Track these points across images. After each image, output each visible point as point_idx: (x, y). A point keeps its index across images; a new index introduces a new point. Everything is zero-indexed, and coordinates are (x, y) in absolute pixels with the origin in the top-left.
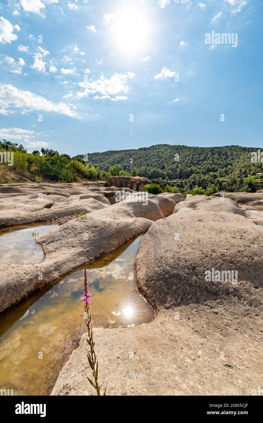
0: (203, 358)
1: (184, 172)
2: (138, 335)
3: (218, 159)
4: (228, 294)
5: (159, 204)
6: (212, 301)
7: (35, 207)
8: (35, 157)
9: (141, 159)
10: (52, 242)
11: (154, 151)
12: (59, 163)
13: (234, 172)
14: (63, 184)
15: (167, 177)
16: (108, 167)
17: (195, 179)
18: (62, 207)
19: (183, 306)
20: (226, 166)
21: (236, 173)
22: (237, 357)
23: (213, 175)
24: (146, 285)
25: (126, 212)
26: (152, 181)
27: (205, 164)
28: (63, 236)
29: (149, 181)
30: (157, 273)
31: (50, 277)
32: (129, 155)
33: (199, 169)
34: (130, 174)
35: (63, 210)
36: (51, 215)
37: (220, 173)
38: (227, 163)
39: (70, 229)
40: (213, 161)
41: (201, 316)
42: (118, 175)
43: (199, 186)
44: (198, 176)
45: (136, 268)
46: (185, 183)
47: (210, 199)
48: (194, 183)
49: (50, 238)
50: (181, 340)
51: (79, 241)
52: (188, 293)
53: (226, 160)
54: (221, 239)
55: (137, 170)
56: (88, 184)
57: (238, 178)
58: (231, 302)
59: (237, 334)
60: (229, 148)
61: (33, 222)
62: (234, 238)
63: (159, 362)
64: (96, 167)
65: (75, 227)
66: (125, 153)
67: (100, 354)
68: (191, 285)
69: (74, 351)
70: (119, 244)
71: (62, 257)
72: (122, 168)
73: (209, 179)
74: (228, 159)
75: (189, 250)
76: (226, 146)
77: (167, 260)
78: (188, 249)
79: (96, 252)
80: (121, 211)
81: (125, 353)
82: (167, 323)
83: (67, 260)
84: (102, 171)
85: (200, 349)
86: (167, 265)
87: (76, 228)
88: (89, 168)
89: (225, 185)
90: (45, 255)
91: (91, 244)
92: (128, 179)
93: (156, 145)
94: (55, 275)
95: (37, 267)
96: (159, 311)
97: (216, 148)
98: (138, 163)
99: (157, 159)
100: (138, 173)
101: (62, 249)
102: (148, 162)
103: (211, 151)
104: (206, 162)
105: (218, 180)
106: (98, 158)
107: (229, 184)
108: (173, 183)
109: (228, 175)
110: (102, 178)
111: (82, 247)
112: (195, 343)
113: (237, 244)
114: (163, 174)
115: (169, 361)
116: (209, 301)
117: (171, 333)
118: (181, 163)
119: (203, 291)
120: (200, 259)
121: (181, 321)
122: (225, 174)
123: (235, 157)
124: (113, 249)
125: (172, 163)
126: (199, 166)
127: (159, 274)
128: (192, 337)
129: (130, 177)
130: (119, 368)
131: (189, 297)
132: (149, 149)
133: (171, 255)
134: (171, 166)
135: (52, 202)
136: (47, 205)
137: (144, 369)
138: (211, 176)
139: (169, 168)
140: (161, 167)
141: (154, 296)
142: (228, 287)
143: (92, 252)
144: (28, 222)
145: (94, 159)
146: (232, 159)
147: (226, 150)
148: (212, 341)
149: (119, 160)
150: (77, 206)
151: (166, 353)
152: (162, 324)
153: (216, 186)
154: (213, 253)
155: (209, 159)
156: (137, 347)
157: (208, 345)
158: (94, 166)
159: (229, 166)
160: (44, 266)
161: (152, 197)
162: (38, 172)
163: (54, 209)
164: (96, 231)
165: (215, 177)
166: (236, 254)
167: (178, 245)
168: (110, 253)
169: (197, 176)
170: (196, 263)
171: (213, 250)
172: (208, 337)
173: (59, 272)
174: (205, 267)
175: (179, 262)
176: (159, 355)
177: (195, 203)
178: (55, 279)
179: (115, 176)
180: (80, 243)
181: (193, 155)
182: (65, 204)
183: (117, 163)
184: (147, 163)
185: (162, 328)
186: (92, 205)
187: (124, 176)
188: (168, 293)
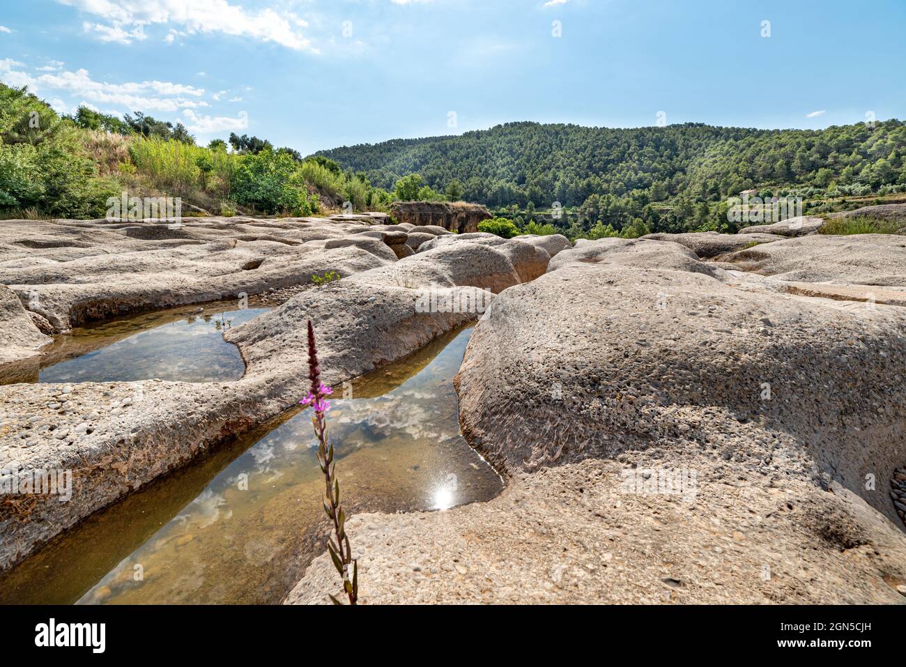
0: (614, 568)
1: (571, 191)
2: (462, 525)
3: (653, 158)
4: (676, 436)
5: (512, 258)
6: (635, 452)
7: (220, 267)
8: (217, 153)
9: (470, 160)
10: (261, 338)
11: (500, 139)
12: (273, 168)
13: (688, 188)
14: (286, 219)
15: (530, 203)
16: (391, 180)
17: (597, 208)
18: (283, 266)
19: (568, 465)
20: (671, 174)
21: (693, 192)
22: (695, 563)
23: (639, 196)
24: (481, 424)
25: (434, 273)
26: (494, 212)
27: (622, 170)
28: (286, 324)
29: (488, 211)
30: (507, 398)
31: (258, 410)
32: (440, 149)
33: (606, 181)
34: (444, 197)
35: (286, 271)
36: (258, 284)
37: (656, 192)
38: (673, 167)
39: (302, 309)
40: (641, 163)
41: (610, 483)
42: (416, 198)
43: (605, 223)
44: (604, 198)
45: (458, 391)
46: (572, 215)
47: (632, 244)
48: (594, 217)
49: (257, 329)
50: (564, 533)
51: (324, 335)
52: (580, 436)
53: (672, 160)
54: (661, 319)
55: (460, 187)
56: (345, 220)
57: (697, 202)
58: (681, 453)
59: (695, 517)
60: (681, 130)
61: (217, 300)
62: (694, 314)
63: (511, 578)
64: (362, 180)
65: (315, 304)
66: (432, 143)
67: (375, 564)
68: (587, 420)
69: (316, 560)
70: (419, 344)
71: (286, 367)
72: (425, 182)
73: (629, 207)
74: (677, 156)
75: (584, 343)
76: (674, 126)
77: (530, 368)
78: (581, 342)
79: (365, 360)
80: (423, 271)
81: (434, 561)
82: (531, 501)
83: (298, 375)
84: (377, 189)
85: (607, 550)
86: (531, 378)
87: (317, 306)
88: (346, 181)
89: (666, 219)
90: (246, 367)
91: (352, 340)
92: (440, 206)
93: (506, 124)
94: (270, 407)
95: (225, 388)
96: (511, 477)
97: (649, 129)
98: (463, 169)
99: (509, 159)
100: (462, 193)
101: (286, 351)
102: (486, 166)
103: (637, 137)
104: (623, 164)
105: (650, 209)
106: (368, 157)
107: (675, 217)
108: (545, 215)
109: (675, 195)
110: (378, 206)
111: (332, 347)
112: (595, 539)
113: (700, 327)
114: (522, 196)
115: (535, 575)
116: (630, 451)
117: (540, 520)
118: (564, 167)
119: (616, 431)
120: (610, 362)
121: (563, 495)
122: (667, 194)
123: (693, 151)
124: (404, 353)
125: (544, 169)
126: (606, 175)
127: (512, 399)
128: (588, 526)
129: (443, 203)
130: (419, 590)
131: (582, 446)
132: (489, 133)
133: (541, 357)
134: (540, 176)
135: (262, 257)
136: (250, 263)
137: (477, 591)
138: (634, 200)
139: (536, 180)
140: (516, 178)
141: (499, 447)
142: (676, 421)
143: (356, 360)
144: (206, 299)
145: (357, 160)
146: (687, 158)
147: (674, 135)
148: (635, 533)
149: (418, 163)
150: (320, 264)
151: (528, 560)
152: (519, 503)
153: (645, 222)
154: (641, 348)
155: (631, 158)
156: (460, 550)
157: (625, 542)
158: (359, 176)
159: (679, 175)
160: (243, 387)
161: (497, 241)
162: (226, 191)
163: (264, 271)
164: (363, 311)
165: (644, 201)
166: (697, 348)
167: (557, 335)
168: (399, 361)
169: (601, 200)
170: (601, 371)
171: (641, 341)
172: (625, 525)
173: (278, 401)
174: (621, 380)
175: (559, 370)
176: (511, 563)
177: (598, 253)
178: (270, 416)
179: (409, 200)
180: (326, 340)
181: (594, 149)
182: (292, 260)
183: (413, 170)
184: (483, 170)
185: (517, 510)
186: (354, 261)
187: (429, 202)
188: (533, 440)
